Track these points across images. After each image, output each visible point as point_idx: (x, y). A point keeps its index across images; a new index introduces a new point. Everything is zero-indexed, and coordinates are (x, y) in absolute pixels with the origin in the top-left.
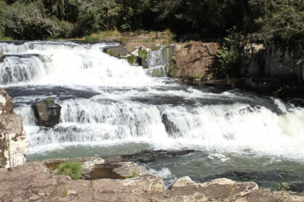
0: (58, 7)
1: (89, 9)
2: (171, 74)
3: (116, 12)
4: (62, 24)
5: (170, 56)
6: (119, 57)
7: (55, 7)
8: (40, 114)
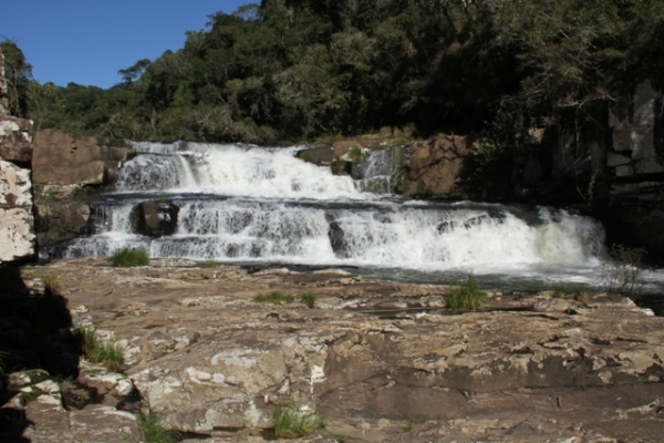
0: (260, 107)
1: (296, 101)
2: (400, 189)
3: (338, 103)
4: (262, 131)
5: (402, 161)
6: (318, 163)
7: (255, 107)
8: (147, 217)
